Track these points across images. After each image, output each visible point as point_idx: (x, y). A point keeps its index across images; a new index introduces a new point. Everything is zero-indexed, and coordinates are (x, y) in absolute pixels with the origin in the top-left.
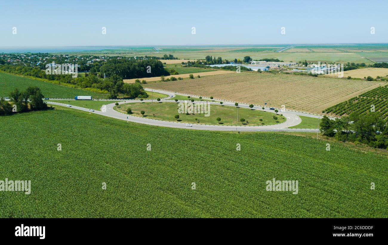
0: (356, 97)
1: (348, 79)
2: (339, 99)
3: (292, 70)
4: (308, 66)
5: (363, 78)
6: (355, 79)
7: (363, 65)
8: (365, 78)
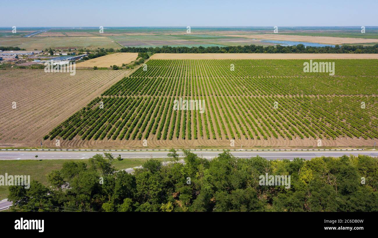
0: (98, 98)
1: (95, 69)
2: (77, 104)
3: (33, 62)
4: (54, 55)
5: (109, 66)
6: (102, 69)
7: (112, 51)
8: (111, 66)
